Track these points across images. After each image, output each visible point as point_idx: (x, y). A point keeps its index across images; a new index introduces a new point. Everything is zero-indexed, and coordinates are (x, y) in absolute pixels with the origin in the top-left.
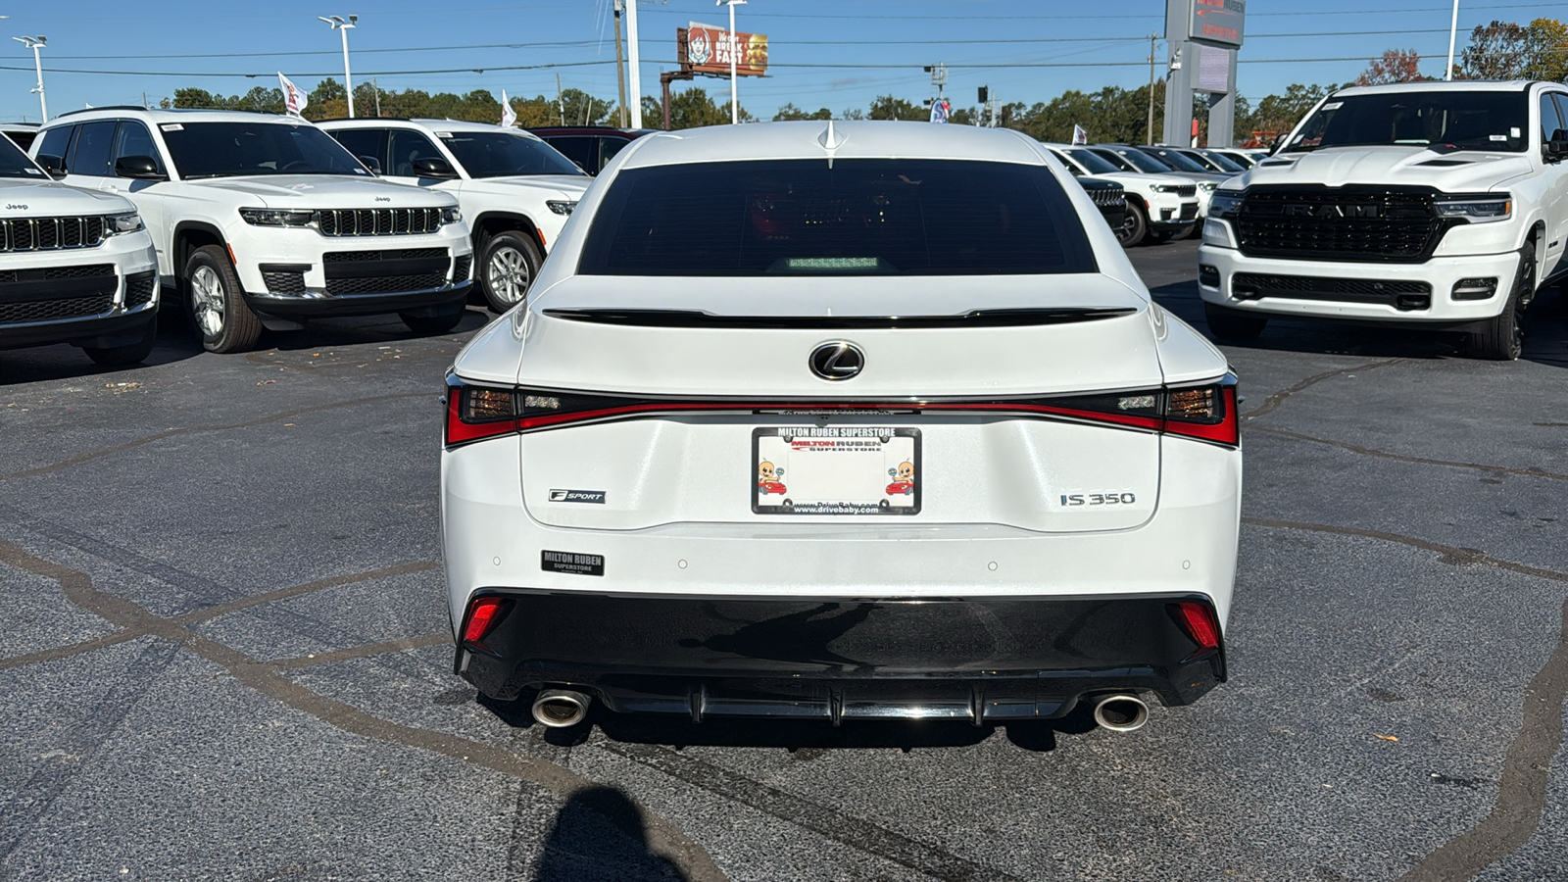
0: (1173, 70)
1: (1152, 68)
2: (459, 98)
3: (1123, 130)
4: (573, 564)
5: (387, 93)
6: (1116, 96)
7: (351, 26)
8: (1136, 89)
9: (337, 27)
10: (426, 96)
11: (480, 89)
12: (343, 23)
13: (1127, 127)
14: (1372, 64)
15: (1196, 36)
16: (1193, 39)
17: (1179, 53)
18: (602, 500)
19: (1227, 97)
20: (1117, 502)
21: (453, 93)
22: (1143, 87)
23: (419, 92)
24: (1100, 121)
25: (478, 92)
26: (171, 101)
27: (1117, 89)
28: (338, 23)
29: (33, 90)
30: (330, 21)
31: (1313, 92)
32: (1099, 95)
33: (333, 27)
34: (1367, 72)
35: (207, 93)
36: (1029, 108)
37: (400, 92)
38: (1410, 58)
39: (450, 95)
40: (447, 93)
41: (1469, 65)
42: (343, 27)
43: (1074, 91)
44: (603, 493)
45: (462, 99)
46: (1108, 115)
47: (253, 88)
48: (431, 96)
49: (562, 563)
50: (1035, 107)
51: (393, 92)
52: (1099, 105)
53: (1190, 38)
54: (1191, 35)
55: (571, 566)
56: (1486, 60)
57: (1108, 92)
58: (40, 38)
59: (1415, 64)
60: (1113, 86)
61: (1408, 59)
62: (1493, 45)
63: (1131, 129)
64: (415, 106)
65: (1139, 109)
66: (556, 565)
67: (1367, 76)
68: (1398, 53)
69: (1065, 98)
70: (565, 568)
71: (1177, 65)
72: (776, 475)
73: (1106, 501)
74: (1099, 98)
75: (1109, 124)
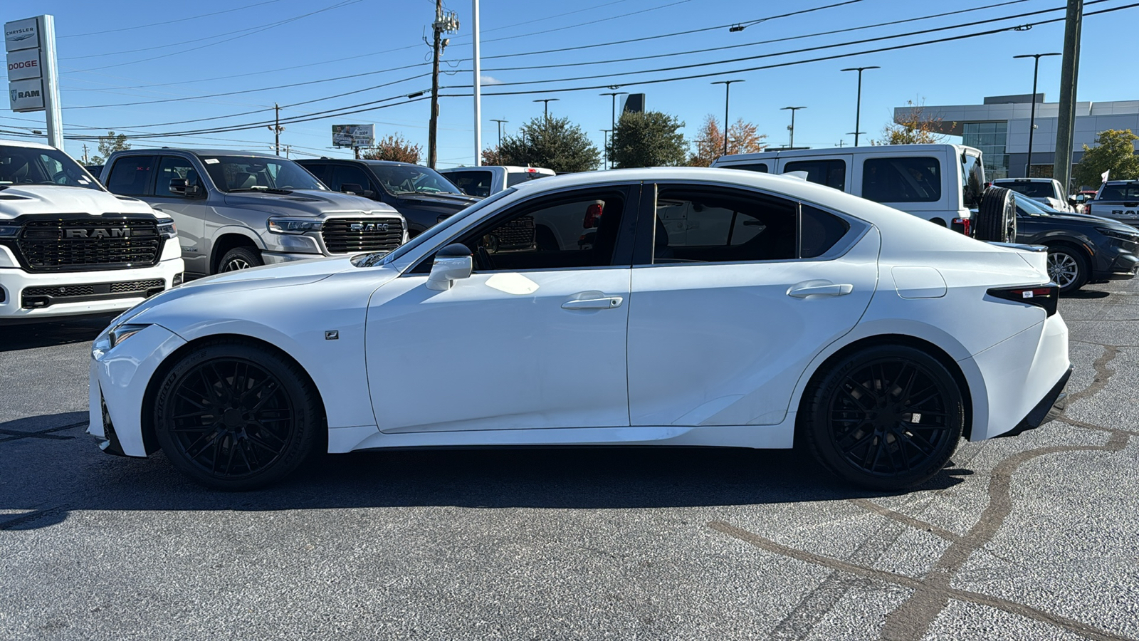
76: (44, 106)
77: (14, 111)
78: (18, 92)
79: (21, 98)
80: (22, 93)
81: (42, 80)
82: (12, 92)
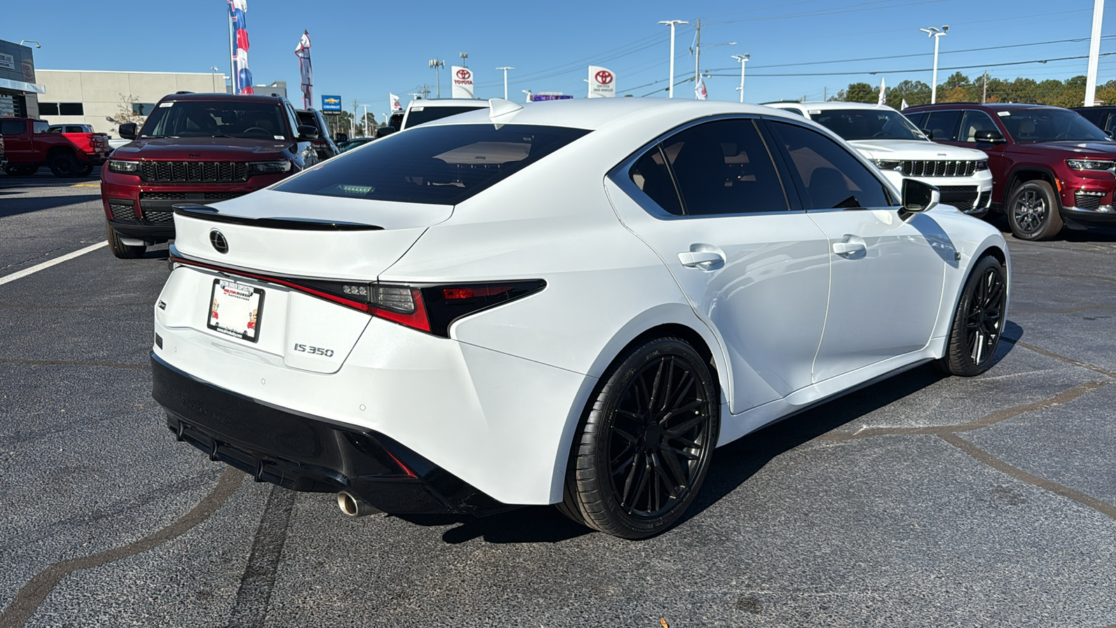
2: (1061, 83)
5: (1001, 81)
7: (943, 34)
9: (933, 35)
10: (1033, 82)
11: (1080, 75)
12: (938, 32)
18: (164, 309)
20: (322, 354)
21: (1057, 79)
23: (1027, 80)
25: (1079, 77)
26: (845, 92)
28: (934, 32)
29: (737, 89)
30: (928, 31)
33: (930, 36)
35: (869, 86)
37: (1012, 80)
39: (1054, 81)
40: (1052, 79)
42: (937, 35)
44: (166, 305)
45: (1063, 83)
47: (902, 81)
48: (1038, 83)
51: (1006, 80)
58: (746, 56)
64: (1021, 90)
72: (217, 308)
73: (317, 352)
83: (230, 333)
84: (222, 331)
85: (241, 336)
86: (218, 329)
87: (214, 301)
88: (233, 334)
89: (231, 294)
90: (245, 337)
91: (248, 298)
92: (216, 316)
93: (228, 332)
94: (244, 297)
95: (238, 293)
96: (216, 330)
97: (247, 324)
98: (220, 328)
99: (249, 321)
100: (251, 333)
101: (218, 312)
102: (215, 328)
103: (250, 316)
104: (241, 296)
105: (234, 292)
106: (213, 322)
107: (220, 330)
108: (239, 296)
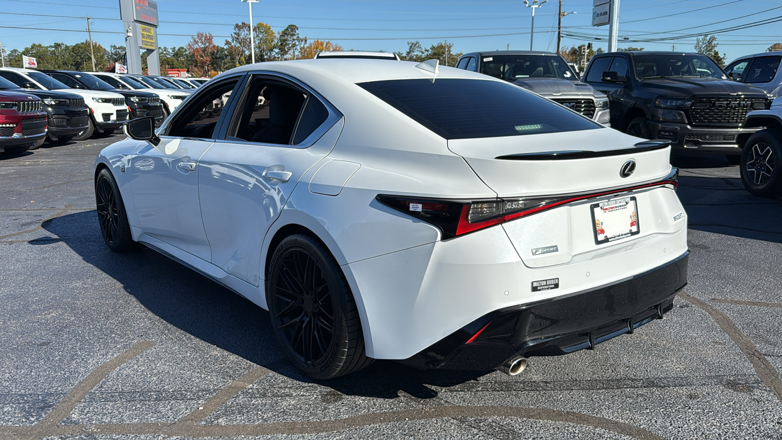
0: (128, 36)
1: (90, 34)
3: (70, 67)
4: (546, 285)
6: (63, 48)
8: (75, 45)
13: (71, 65)
14: (193, 38)
15: (138, 20)
16: (136, 21)
17: (130, 28)
18: (557, 250)
19: (155, 52)
22: (78, 44)
24: (56, 61)
27: (63, 44)
31: (165, 51)
32: (53, 47)
34: (191, 42)
36: (8, 52)
38: (209, 37)
41: (234, 41)
43: (37, 44)
44: (556, 246)
46: (60, 59)
49: (541, 286)
50: (12, 52)
52: (53, 53)
53: (135, 20)
54: (135, 19)
55: (545, 287)
56: (241, 39)
57: (57, 46)
59: (211, 40)
60: (60, 42)
61: (208, 37)
62: (243, 33)
63: (74, 66)
65: (77, 56)
66: (538, 288)
67: (191, 44)
68: (203, 34)
69: (32, 48)
70: (543, 289)
71: (130, 34)
72: (601, 226)
74: (53, 49)
75: (61, 63)
76: (609, 21)
77: (594, 26)
78: (597, 13)
79: (598, 17)
80: (598, 14)
81: (610, 5)
82: (594, 13)
83: (621, 237)
84: (614, 239)
85: (630, 235)
86: (610, 240)
87: (597, 222)
88: (624, 236)
89: (610, 210)
90: (633, 234)
91: (625, 207)
92: (602, 231)
93: (619, 237)
94: (622, 207)
95: (616, 207)
96: (609, 241)
97: (630, 224)
98: (610, 238)
99: (631, 221)
100: (634, 229)
101: (603, 228)
102: (606, 240)
103: (631, 218)
104: (620, 208)
105: (612, 208)
106: (601, 237)
107: (612, 239)
108: (618, 208)
